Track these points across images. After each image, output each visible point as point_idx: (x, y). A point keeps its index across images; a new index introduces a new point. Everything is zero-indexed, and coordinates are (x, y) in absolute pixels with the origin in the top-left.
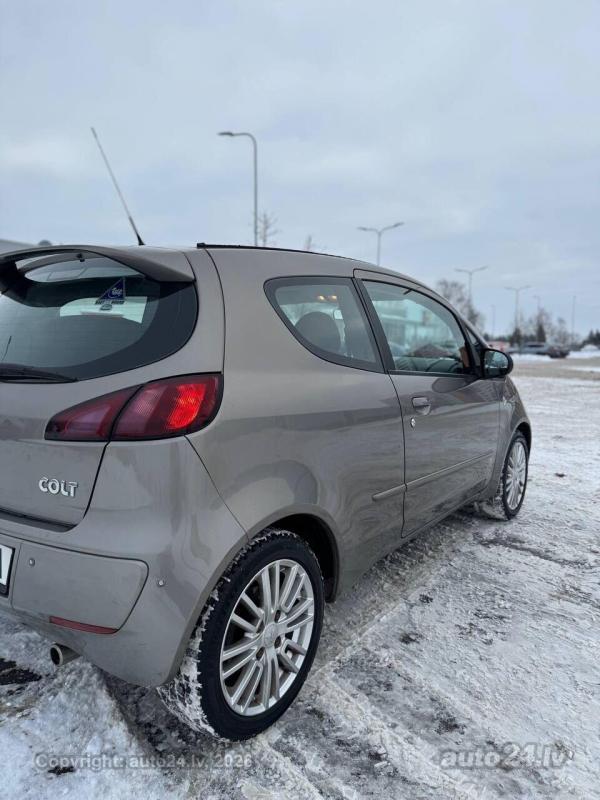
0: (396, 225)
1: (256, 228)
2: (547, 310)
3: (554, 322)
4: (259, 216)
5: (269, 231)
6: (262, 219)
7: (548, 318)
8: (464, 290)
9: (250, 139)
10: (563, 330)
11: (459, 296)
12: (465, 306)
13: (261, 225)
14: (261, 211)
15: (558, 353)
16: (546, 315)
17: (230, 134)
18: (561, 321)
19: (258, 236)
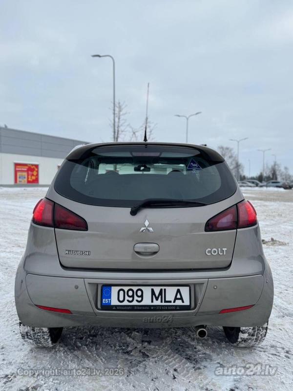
0: (197, 114)
1: (114, 110)
2: (278, 162)
3: (282, 169)
4: (116, 103)
5: (121, 113)
6: (118, 105)
7: (279, 167)
8: (232, 152)
9: (111, 59)
10: (287, 174)
11: (230, 155)
12: (234, 160)
13: (117, 109)
14: (117, 101)
15: (288, 186)
16: (278, 165)
17: (99, 56)
18: (286, 168)
19: (116, 115)
